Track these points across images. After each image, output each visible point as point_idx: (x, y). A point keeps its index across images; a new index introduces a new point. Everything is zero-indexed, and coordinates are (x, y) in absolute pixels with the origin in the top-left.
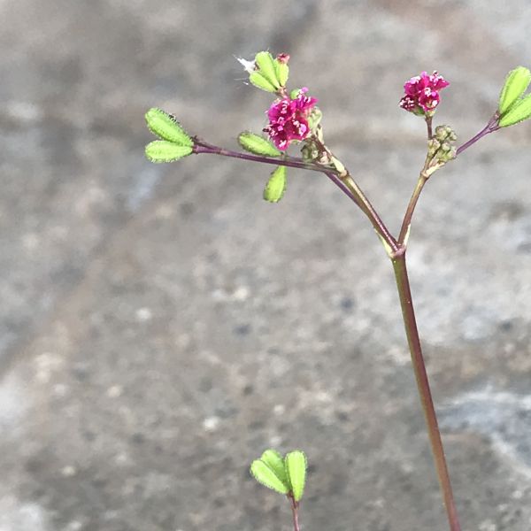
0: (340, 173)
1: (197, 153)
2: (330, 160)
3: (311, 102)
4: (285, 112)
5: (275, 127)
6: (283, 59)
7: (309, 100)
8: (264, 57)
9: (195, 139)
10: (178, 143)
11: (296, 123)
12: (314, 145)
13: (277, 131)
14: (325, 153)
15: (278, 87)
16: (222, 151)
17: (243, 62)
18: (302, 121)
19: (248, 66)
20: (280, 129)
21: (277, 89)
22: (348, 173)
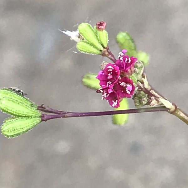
0: (169, 109)
1: (45, 121)
2: (158, 102)
3: (132, 63)
4: (111, 77)
5: (105, 89)
6: (101, 27)
7: (130, 61)
8: (84, 28)
9: (41, 108)
10: (27, 117)
11: (123, 84)
12: (142, 93)
13: (107, 93)
14: (153, 98)
15: (102, 49)
16: (67, 115)
17: (68, 33)
18: (128, 81)
19: (73, 35)
20: (110, 91)
21: (101, 51)
22: (176, 107)
